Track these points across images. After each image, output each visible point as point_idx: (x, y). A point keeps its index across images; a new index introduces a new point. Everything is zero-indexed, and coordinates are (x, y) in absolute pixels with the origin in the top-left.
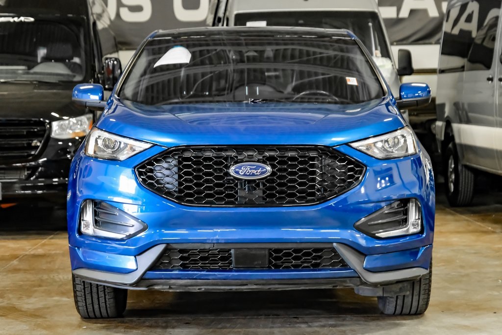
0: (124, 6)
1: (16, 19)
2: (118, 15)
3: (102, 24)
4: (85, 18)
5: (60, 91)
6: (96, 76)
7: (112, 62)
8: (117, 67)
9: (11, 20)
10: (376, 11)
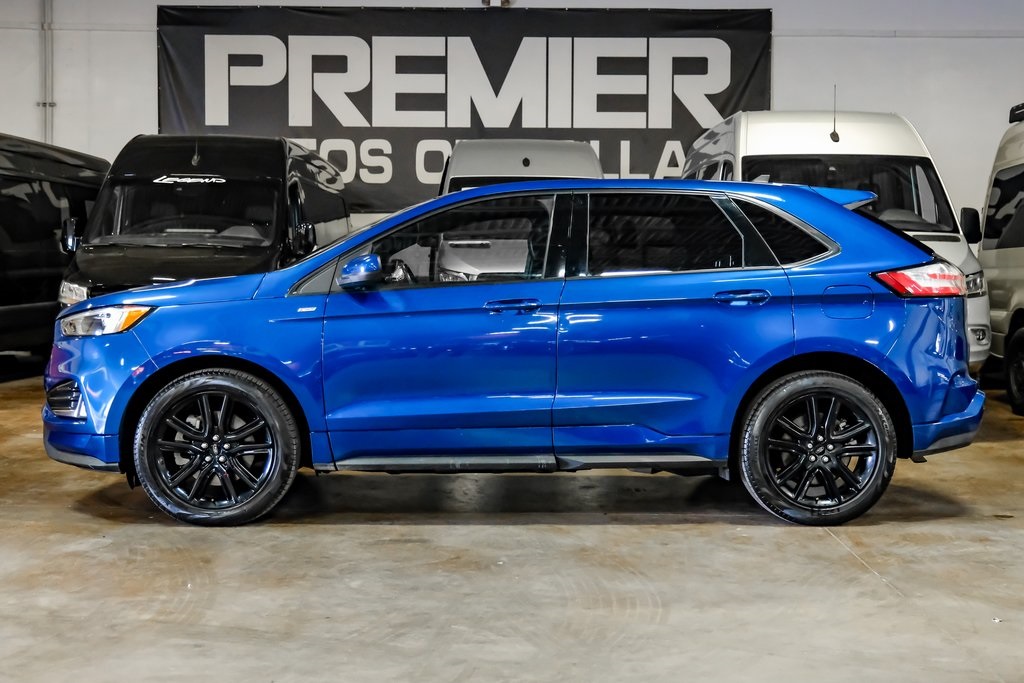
2: (357, 176)
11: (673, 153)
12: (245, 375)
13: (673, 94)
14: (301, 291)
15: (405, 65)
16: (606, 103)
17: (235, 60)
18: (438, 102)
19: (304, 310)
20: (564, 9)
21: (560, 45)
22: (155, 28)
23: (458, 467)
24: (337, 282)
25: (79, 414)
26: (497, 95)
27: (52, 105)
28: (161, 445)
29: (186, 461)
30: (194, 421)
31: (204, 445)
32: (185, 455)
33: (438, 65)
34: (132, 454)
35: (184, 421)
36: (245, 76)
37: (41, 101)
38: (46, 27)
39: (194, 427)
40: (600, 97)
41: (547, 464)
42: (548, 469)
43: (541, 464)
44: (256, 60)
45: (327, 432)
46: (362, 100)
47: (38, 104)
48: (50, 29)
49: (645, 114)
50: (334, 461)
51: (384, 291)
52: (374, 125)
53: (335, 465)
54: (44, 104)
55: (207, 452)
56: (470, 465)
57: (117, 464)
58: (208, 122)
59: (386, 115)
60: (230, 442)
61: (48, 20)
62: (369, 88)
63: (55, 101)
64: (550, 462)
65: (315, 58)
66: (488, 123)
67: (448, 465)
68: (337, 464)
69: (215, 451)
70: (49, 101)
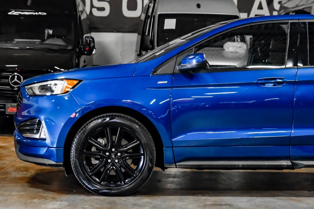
0: (95, 7)
1: (36, 13)
2: (91, 12)
3: (83, 17)
4: (75, 14)
5: (60, 54)
6: (80, 47)
7: (89, 39)
8: (92, 42)
9: (34, 14)
10: (238, 15)
11: (260, 2)
12: (129, 117)
14: (158, 72)
19: (161, 82)
23: (240, 166)
24: (177, 68)
25: (40, 136)
28: (85, 153)
29: (97, 162)
30: (102, 141)
31: (107, 154)
32: (97, 159)
34: (69, 158)
35: (97, 141)
39: (102, 144)
41: (287, 165)
42: (288, 167)
43: (284, 165)
45: (172, 147)
50: (175, 163)
51: (202, 73)
53: (176, 165)
55: (109, 157)
56: (247, 165)
57: (62, 163)
60: (121, 152)
64: (289, 164)
67: (235, 165)
68: (177, 164)
69: (113, 157)
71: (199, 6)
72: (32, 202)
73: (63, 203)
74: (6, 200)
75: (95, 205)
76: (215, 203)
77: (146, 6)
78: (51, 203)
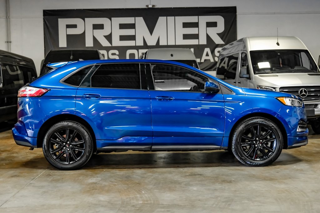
11: (207, 52)
13: (207, 33)
15: (122, 26)
16: (186, 37)
17: (68, 26)
18: (133, 38)
20: (172, 8)
21: (171, 19)
22: (43, 17)
26: (151, 35)
27: (10, 42)
33: (132, 26)
36: (72, 31)
37: (7, 41)
38: (8, 17)
40: (184, 35)
44: (75, 26)
46: (109, 38)
47: (6, 42)
48: (9, 18)
49: (198, 40)
52: (113, 46)
54: (8, 42)
58: (60, 46)
59: (116, 42)
61: (8, 16)
62: (111, 34)
63: (11, 41)
65: (93, 25)
66: (149, 44)
70: (9, 41)
71: (172, 55)
72: (79, 179)
73: (98, 178)
74: (63, 178)
75: (118, 179)
76: (191, 174)
77: (141, 57)
78: (90, 179)
